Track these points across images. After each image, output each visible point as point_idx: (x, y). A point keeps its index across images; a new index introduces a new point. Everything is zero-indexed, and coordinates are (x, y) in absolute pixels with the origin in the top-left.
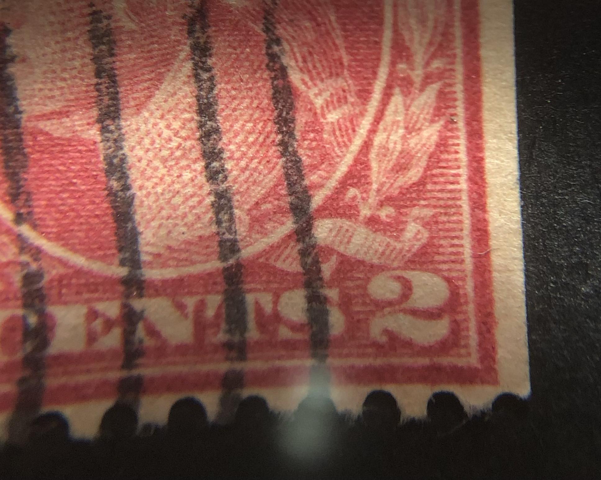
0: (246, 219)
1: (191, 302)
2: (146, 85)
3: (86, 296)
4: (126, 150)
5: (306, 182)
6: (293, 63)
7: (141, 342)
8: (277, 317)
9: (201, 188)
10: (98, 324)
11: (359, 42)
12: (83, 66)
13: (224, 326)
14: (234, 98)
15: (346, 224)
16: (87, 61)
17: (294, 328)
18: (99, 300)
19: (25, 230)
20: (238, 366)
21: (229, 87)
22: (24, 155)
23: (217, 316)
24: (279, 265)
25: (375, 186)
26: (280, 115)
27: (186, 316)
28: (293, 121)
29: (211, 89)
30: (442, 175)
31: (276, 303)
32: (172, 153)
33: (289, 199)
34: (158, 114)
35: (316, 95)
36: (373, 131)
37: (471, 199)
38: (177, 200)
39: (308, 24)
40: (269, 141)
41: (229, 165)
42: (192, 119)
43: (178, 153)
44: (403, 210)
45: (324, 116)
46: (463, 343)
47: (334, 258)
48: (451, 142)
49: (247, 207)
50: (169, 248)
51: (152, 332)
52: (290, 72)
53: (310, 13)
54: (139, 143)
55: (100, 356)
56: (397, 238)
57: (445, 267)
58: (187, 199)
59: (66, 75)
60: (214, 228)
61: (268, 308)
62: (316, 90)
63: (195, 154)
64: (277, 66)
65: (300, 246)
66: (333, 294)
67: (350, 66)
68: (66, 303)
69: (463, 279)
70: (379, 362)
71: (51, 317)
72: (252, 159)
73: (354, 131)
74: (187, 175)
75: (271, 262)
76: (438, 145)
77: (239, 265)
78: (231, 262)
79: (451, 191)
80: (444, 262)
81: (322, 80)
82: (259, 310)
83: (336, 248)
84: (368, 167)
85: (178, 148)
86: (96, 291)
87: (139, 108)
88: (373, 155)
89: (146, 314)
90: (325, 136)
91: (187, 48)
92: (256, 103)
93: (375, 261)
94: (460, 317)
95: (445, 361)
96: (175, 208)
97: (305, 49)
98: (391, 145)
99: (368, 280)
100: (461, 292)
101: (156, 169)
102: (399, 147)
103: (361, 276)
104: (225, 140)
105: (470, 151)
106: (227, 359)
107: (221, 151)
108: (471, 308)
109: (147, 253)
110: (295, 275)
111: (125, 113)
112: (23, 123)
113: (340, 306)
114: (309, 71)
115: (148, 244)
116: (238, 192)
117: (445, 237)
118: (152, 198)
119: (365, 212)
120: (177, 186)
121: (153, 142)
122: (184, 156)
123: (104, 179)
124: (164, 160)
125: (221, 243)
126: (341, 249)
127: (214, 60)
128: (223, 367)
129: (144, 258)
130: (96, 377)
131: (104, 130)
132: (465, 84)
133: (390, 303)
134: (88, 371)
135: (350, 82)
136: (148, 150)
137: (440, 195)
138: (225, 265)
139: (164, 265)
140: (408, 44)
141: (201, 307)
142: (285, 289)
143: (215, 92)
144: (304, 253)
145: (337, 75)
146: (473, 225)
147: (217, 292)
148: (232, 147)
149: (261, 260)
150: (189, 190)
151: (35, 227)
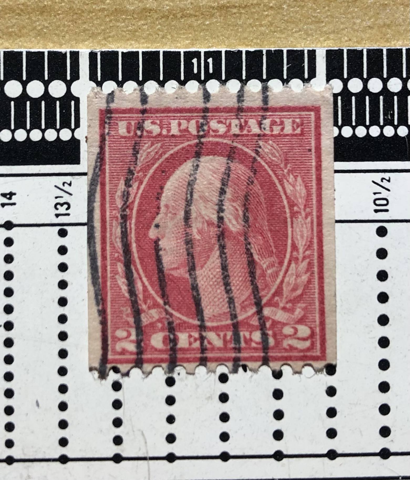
0: (240, 307)
1: (222, 334)
2: (204, 259)
3: (188, 330)
4: (198, 282)
5: (260, 295)
6: (255, 252)
7: (206, 346)
8: (251, 340)
9: (224, 295)
10: (192, 340)
11: (279, 244)
12: (183, 252)
13: (233, 342)
14: (234, 264)
15: (274, 309)
16: (184, 250)
17: (257, 343)
18: (192, 331)
19: (167, 307)
20: (238, 355)
21: (232, 260)
22: (166, 282)
23: (231, 338)
24: (251, 322)
25: (285, 296)
26: (250, 271)
27: (220, 338)
28: (255, 272)
29: (226, 261)
30: (309, 292)
31: (250, 335)
32: (213, 283)
33: (254, 300)
34: (208, 269)
35: (263, 264)
36: (284, 277)
37: (319, 300)
38: (216, 299)
39: (260, 238)
40: (247, 280)
41: (233, 288)
42: (219, 272)
43: (216, 283)
44: (295, 304)
45: (266, 271)
46: (315, 348)
47: (270, 321)
48: (313, 280)
49: (240, 303)
50: (214, 316)
51: (209, 343)
52: (254, 255)
53: (261, 233)
54: (202, 279)
55: (194, 349)
56: (293, 314)
57: (309, 323)
58: (219, 299)
59: (178, 255)
60: (229, 310)
61: (248, 337)
62: (263, 262)
63: (222, 284)
64: (249, 253)
65: (258, 316)
66: (270, 333)
67: (276, 253)
68: (181, 332)
69: (316, 327)
70: (286, 354)
71: (177, 336)
72: (241, 286)
73: (277, 276)
74: (219, 291)
75: (249, 321)
76: (308, 282)
77: (237, 323)
78: (235, 321)
79: (312, 298)
80: (309, 322)
81: (265, 258)
82: (245, 337)
83: (271, 317)
84: (282, 290)
85: (216, 281)
86: (191, 328)
87: (202, 267)
88: (284, 285)
89: (207, 337)
90: (267, 278)
91: (218, 246)
92: (242, 266)
93: (285, 322)
94: (314, 340)
95: (309, 354)
96: (215, 302)
97: (259, 247)
98: (291, 282)
99: (282, 328)
100: (315, 332)
101: (208, 289)
102: (294, 282)
103: (280, 326)
104: (231, 279)
105: (319, 283)
106: (235, 352)
107: (230, 283)
108: (318, 337)
109: (207, 317)
110: (257, 326)
111: (198, 268)
112: (165, 271)
113: (272, 336)
114: (261, 255)
115: (207, 314)
116: (236, 297)
117: (310, 314)
118: (207, 299)
119: (281, 305)
120: (215, 295)
121: (207, 279)
122: (217, 284)
123: (191, 291)
124: (211, 286)
125: (231, 315)
126: (273, 318)
127: (227, 250)
128: (233, 355)
129: (206, 318)
130: (192, 356)
131: (190, 275)
132: (318, 260)
133: (290, 336)
134: (190, 354)
135: (276, 259)
136: (205, 282)
137: (308, 299)
138: (233, 322)
139: (213, 321)
140: (297, 245)
141: (225, 336)
142: (254, 331)
143: (228, 262)
144: (260, 319)
145: (271, 256)
146: (319, 309)
147: (231, 331)
148: (234, 282)
149: (245, 321)
150: (219, 296)
151: (170, 306)
